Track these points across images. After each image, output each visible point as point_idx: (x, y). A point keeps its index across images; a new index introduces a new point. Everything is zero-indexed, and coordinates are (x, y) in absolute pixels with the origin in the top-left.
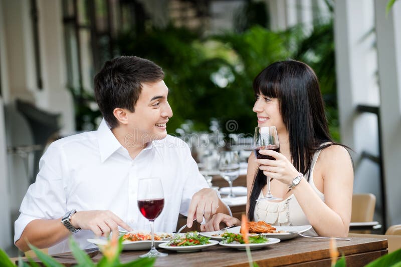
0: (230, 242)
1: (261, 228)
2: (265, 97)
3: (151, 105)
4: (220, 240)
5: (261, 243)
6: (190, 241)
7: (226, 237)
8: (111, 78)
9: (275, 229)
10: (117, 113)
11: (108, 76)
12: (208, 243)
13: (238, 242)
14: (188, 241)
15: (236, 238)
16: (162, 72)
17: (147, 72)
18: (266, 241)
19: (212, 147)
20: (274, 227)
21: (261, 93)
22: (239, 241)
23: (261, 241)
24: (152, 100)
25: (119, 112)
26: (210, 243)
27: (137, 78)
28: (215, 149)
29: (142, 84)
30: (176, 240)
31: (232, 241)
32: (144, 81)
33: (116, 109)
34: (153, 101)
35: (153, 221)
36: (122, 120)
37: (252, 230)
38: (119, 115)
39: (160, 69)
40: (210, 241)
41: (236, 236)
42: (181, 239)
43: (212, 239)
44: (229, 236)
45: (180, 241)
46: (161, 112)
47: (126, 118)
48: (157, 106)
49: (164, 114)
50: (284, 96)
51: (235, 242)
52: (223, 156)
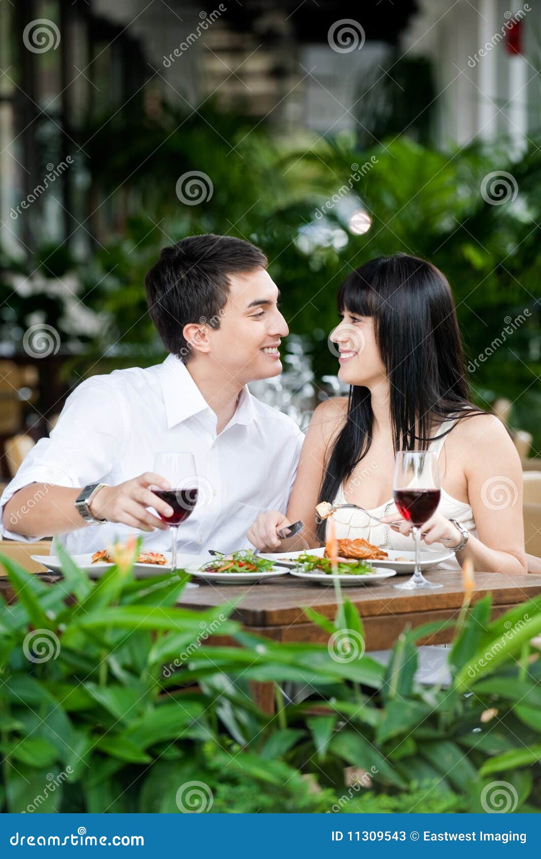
0: (309, 570)
1: (358, 550)
2: (352, 315)
3: (248, 314)
4: (291, 567)
5: (361, 574)
6: (241, 566)
7: (303, 561)
8: (172, 273)
9: (386, 555)
10: (190, 333)
11: (167, 271)
12: (271, 570)
13: (323, 573)
14: (237, 564)
15: (318, 565)
16: (263, 255)
17: (234, 255)
18: (371, 571)
19: (287, 397)
20: (385, 551)
21: (346, 307)
22: (324, 570)
23: (362, 571)
24: (250, 306)
25: (193, 332)
26: (275, 570)
27: (219, 267)
28: (293, 403)
29: (229, 276)
30: (217, 563)
31: (312, 569)
32: (232, 271)
33: (188, 326)
34: (253, 308)
35: (177, 526)
36: (200, 346)
37: (343, 552)
38: (192, 336)
39: (257, 251)
40: (274, 567)
41: (319, 561)
42: (225, 561)
43: (277, 564)
44: (307, 560)
45: (222, 563)
46: (268, 328)
47: (207, 341)
48: (260, 317)
49: (273, 332)
50: (384, 314)
51: (317, 570)
52: (307, 418)
